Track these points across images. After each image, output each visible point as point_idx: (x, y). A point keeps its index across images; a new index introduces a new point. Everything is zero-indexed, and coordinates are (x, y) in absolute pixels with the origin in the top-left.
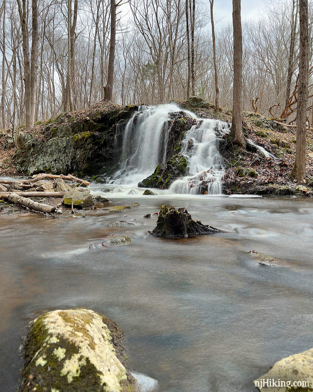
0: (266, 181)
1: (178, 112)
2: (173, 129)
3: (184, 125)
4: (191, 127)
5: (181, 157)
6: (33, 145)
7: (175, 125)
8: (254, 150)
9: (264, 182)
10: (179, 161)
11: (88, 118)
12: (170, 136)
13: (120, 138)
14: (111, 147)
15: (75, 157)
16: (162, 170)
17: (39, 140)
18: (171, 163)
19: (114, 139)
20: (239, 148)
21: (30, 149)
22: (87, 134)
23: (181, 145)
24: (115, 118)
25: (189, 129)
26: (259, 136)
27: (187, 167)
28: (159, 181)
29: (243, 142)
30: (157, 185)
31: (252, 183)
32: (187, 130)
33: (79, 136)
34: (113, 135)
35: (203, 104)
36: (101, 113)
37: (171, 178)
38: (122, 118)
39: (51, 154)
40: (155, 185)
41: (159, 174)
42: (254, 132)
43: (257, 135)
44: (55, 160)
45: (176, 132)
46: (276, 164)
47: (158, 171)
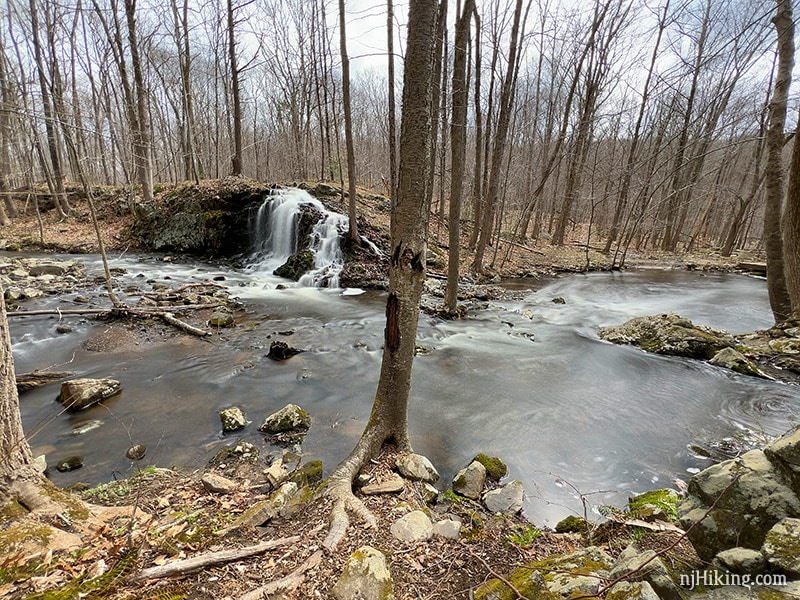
0: (370, 278)
3: (311, 219)
4: (317, 221)
5: (308, 252)
6: (157, 218)
7: (304, 218)
8: (367, 246)
9: (368, 278)
10: (306, 256)
11: (218, 197)
12: (300, 228)
14: (245, 228)
15: (208, 236)
16: (293, 262)
17: (163, 214)
18: (300, 257)
19: (247, 221)
20: (356, 245)
21: (153, 221)
22: (218, 213)
23: (309, 239)
24: (246, 198)
26: (374, 230)
27: (313, 262)
28: (291, 272)
29: (358, 239)
31: (360, 278)
32: (314, 224)
33: (210, 215)
34: (246, 216)
35: (331, 191)
36: (232, 193)
37: (300, 271)
38: (254, 201)
39: (180, 229)
40: (288, 275)
41: (291, 265)
42: (370, 226)
43: (372, 229)
44: (185, 236)
45: (305, 225)
46: (381, 260)
47: (290, 262)
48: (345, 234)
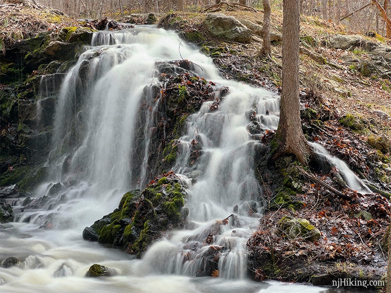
0: (332, 255)
1: (175, 63)
2: (163, 105)
3: (184, 100)
4: (200, 105)
5: (172, 184)
7: (167, 98)
9: (328, 255)
10: (167, 192)
12: (157, 121)
13: (49, 108)
14: (29, 123)
18: (153, 195)
19: (34, 106)
20: (295, 165)
23: (176, 149)
24: (37, 54)
25: (198, 109)
26: (346, 126)
27: (184, 207)
28: (126, 232)
29: (302, 150)
30: (122, 241)
31: (304, 256)
32: (190, 112)
34: (33, 95)
35: (238, 32)
36: (7, 40)
37: (150, 232)
38: (55, 59)
40: (118, 239)
41: (127, 214)
42: (336, 117)
43: (342, 124)
45: (170, 115)
46: (363, 208)
47: (127, 207)
48: (270, 137)
